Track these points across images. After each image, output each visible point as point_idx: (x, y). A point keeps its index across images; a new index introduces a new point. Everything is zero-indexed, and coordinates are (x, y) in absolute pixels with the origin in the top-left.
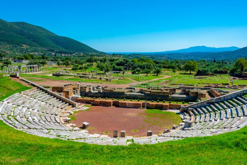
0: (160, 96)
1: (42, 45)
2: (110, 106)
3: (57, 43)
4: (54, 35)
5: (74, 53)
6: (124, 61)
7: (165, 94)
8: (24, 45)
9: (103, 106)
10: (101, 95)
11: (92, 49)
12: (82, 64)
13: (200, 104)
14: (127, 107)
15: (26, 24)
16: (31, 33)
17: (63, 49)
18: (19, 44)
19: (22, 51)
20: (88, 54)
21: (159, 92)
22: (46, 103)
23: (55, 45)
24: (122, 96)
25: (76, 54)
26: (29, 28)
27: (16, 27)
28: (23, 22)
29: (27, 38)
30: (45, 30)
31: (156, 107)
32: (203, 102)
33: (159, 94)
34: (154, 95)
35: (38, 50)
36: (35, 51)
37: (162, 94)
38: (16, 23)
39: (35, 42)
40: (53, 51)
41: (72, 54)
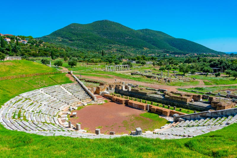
0: (178, 101)
1: (159, 47)
2: (122, 104)
3: (173, 45)
4: (171, 38)
5: (188, 54)
6: (219, 62)
7: (183, 100)
8: (145, 48)
9: (117, 103)
10: (129, 93)
11: (208, 49)
12: (176, 65)
13: (193, 116)
14: (134, 107)
15: (149, 30)
16: (152, 37)
17: (178, 50)
18: (141, 48)
19: (142, 53)
20: (202, 54)
21: (177, 97)
22: (73, 94)
23: (171, 47)
24: (144, 97)
25: (190, 54)
26: (151, 34)
27: (141, 33)
28: (147, 29)
29: (148, 42)
30: (163, 33)
31: (157, 111)
32: (196, 114)
33: (176, 99)
34: (172, 99)
35: (155, 52)
36: (152, 53)
37: (180, 100)
38: (141, 31)
39: (154, 45)
40: (168, 52)
41: (185, 55)
